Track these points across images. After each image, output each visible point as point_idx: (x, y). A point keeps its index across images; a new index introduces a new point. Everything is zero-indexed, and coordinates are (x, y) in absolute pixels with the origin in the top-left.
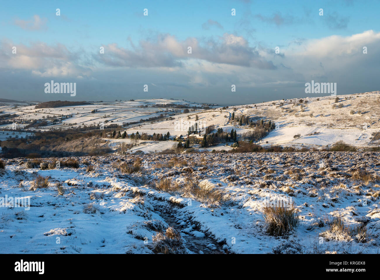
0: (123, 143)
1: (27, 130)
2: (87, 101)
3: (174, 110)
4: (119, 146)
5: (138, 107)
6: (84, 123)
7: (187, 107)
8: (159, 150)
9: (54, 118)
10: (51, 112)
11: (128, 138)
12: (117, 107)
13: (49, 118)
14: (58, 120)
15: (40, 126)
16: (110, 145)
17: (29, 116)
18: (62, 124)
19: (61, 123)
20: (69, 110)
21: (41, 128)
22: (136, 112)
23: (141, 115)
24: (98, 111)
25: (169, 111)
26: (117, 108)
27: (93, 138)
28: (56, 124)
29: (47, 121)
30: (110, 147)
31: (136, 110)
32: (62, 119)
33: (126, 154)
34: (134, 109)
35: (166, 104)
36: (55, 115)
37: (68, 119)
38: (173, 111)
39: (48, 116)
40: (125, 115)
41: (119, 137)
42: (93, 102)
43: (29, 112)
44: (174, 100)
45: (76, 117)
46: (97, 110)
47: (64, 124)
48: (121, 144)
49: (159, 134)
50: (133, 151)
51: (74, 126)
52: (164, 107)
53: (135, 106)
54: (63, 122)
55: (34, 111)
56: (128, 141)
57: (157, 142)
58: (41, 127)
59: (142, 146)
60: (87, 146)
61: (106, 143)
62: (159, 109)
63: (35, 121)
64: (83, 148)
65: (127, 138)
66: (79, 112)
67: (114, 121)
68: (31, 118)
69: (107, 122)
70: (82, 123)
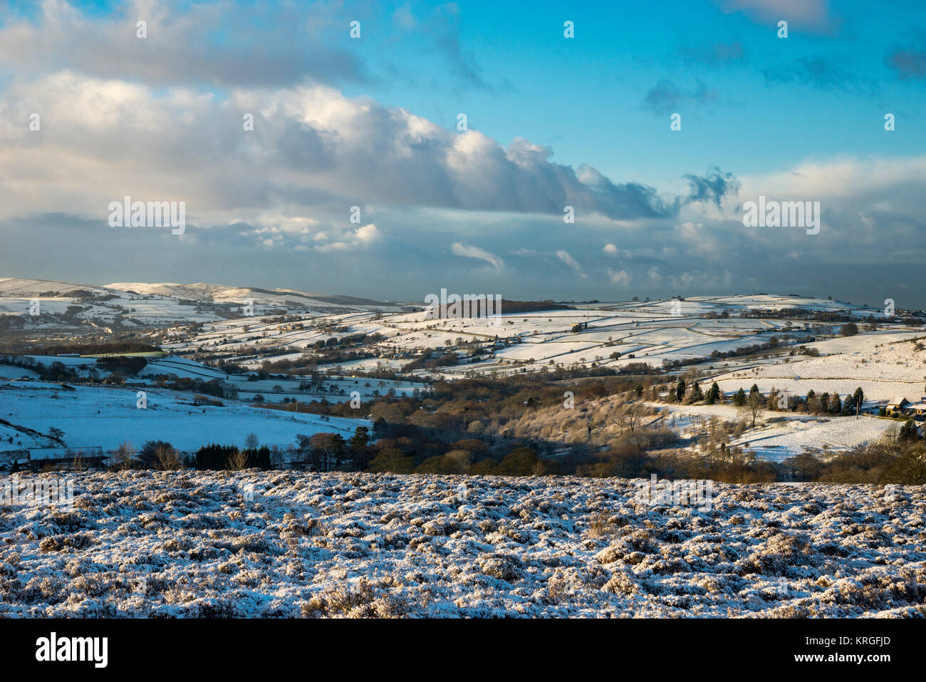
0: (714, 420)
1: (410, 374)
2: (556, 301)
3: (810, 326)
4: (701, 426)
5: (701, 316)
6: (554, 359)
7: (847, 319)
8: (836, 445)
9: (475, 346)
10: (466, 330)
11: (725, 403)
12: (642, 316)
13: (461, 343)
14: (484, 350)
15: (441, 364)
16: (673, 424)
17: (413, 339)
18: (497, 361)
19: (494, 358)
20: (512, 323)
21: (443, 372)
22: (698, 330)
23: (711, 340)
24: (590, 328)
25: (795, 327)
26: (640, 320)
27: (615, 399)
28: (479, 360)
29: (457, 352)
30: (673, 430)
31: (697, 325)
32: (496, 348)
33: (731, 452)
34: (689, 322)
35: (779, 308)
36: (478, 338)
37: (510, 349)
38: (808, 330)
39: (461, 339)
40: (665, 339)
41: (696, 401)
42: (573, 303)
43: (412, 330)
44: (802, 298)
45: (532, 343)
46: (586, 323)
47: (501, 362)
48: (705, 422)
49: (826, 395)
50: (752, 445)
51: (529, 367)
52: (775, 318)
53: (690, 315)
54: (498, 355)
55: (424, 325)
56: (727, 413)
57: (823, 418)
58: (444, 368)
59: (775, 429)
60: (602, 423)
61: (657, 417)
62: (764, 324)
63: (428, 354)
64: (590, 430)
65: (720, 403)
66: (539, 330)
67: (636, 354)
68: (417, 344)
69: (616, 356)
70: (549, 360)
